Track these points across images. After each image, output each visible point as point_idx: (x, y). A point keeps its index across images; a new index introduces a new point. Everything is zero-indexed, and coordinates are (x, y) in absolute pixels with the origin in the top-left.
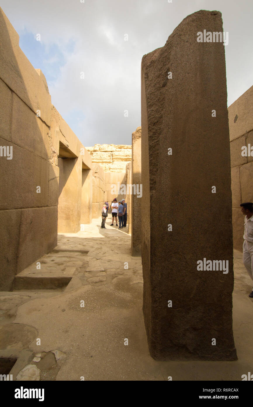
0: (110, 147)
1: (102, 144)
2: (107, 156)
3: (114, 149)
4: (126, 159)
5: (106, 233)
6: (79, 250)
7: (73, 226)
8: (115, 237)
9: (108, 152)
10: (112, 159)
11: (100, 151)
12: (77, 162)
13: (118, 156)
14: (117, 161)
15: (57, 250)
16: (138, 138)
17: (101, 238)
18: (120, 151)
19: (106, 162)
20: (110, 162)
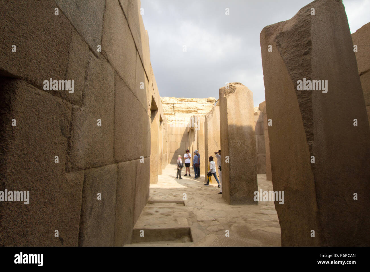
0: (172, 100)
1: (163, 97)
2: (168, 109)
3: (175, 102)
4: (187, 111)
5: (186, 184)
6: (174, 200)
7: (153, 177)
8: (198, 188)
9: (170, 105)
10: (174, 111)
11: (162, 103)
12: (157, 114)
13: (179, 108)
14: (179, 113)
15: (152, 201)
16: (229, 93)
17: (185, 188)
18: (181, 104)
19: (168, 114)
20: (171, 114)
